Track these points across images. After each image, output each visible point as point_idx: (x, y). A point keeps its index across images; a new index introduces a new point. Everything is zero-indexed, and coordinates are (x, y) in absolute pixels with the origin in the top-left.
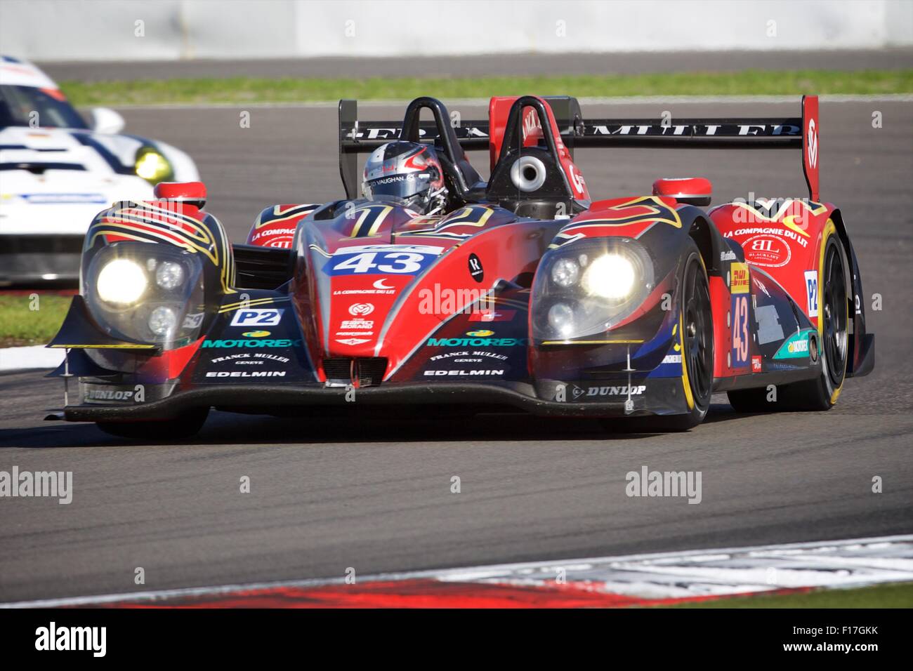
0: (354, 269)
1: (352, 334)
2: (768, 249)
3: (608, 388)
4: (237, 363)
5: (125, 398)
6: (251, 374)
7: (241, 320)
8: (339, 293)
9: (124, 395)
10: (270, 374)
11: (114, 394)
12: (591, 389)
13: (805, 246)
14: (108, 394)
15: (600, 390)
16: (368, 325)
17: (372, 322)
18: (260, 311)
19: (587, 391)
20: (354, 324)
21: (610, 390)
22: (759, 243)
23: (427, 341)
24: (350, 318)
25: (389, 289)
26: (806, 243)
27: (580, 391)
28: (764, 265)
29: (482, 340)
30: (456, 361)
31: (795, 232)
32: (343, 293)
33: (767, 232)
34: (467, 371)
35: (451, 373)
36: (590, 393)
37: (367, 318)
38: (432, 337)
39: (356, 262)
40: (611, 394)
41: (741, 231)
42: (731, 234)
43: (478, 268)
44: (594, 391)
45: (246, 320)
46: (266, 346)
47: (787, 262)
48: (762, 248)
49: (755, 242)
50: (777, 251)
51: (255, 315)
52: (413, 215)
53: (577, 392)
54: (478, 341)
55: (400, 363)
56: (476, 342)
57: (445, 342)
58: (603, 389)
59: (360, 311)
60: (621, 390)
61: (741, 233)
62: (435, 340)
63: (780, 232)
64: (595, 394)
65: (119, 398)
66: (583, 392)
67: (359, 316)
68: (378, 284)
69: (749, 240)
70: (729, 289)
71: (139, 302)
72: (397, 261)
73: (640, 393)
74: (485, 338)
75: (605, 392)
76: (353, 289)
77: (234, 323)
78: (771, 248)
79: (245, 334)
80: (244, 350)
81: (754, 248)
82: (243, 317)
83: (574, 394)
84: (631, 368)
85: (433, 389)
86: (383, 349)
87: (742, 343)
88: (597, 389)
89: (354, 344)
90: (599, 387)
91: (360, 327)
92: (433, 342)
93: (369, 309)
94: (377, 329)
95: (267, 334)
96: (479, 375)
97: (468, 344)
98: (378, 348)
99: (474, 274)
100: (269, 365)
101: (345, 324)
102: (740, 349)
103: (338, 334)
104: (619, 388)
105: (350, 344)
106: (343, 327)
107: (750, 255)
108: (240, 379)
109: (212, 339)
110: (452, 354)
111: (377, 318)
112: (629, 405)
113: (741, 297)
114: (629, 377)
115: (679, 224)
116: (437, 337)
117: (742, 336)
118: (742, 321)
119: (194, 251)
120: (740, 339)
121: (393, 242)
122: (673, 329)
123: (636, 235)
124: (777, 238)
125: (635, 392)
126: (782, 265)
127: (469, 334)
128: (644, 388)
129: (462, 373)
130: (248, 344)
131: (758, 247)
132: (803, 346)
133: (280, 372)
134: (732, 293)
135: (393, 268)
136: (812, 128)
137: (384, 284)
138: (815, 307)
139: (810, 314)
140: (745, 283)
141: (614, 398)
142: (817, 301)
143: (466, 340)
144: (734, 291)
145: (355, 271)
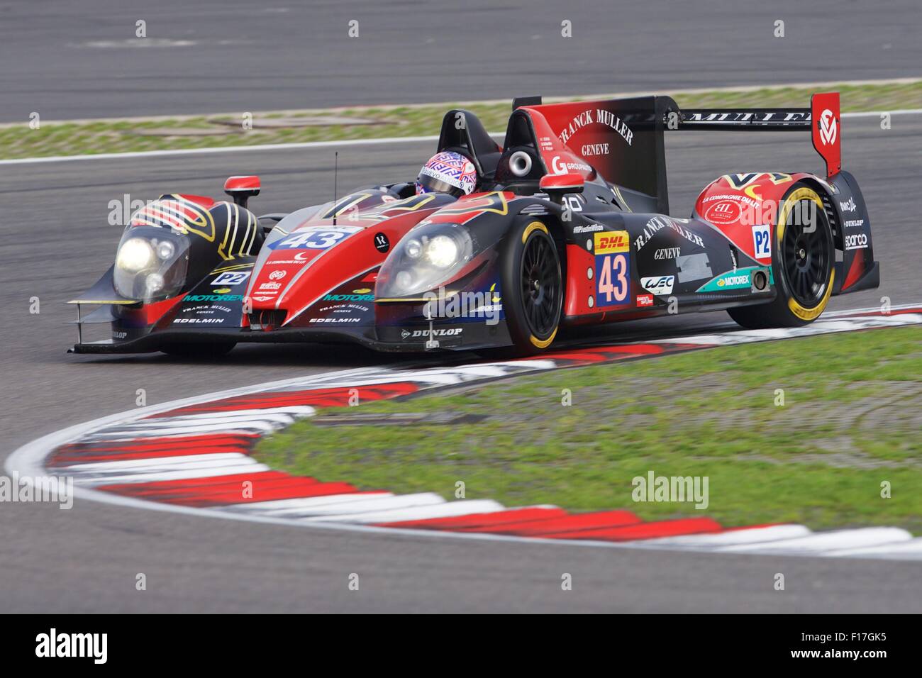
1: (264, 293)
2: (725, 211)
4: (198, 312)
5: (123, 337)
6: (202, 321)
7: (219, 281)
8: (270, 263)
9: (121, 335)
10: (213, 321)
12: (416, 332)
14: (116, 334)
15: (422, 333)
16: (277, 286)
17: (280, 284)
18: (236, 273)
19: (412, 334)
20: (268, 286)
22: (721, 206)
23: (325, 297)
24: (268, 281)
25: (303, 260)
27: (407, 333)
28: (718, 222)
29: (360, 296)
30: (335, 311)
31: (750, 198)
32: (273, 263)
33: (731, 198)
34: (337, 319)
35: (327, 320)
36: (415, 335)
37: (278, 281)
38: (329, 294)
39: (295, 240)
41: (715, 197)
42: (710, 199)
43: (384, 243)
44: (418, 334)
45: (223, 280)
47: (737, 220)
48: (721, 210)
49: (718, 207)
50: (731, 213)
51: (231, 276)
52: (388, 200)
54: (357, 295)
55: (298, 313)
56: (355, 298)
57: (336, 297)
58: (425, 331)
59: (276, 276)
60: (440, 332)
61: (714, 199)
62: (330, 296)
63: (739, 198)
64: (419, 335)
66: (409, 334)
67: (275, 279)
68: (298, 257)
69: (715, 204)
70: (592, 251)
72: (323, 239)
73: (456, 333)
74: (362, 294)
76: (280, 260)
77: (214, 283)
78: (728, 210)
79: (214, 291)
80: (209, 303)
81: (716, 210)
82: (223, 278)
83: (402, 336)
85: (303, 332)
86: (281, 304)
87: (616, 288)
88: (420, 332)
89: (264, 300)
90: (422, 330)
91: (271, 288)
92: (328, 297)
93: (282, 275)
94: (280, 290)
95: (228, 290)
96: (343, 323)
97: (350, 299)
98: (278, 303)
99: (378, 247)
101: (263, 286)
102: (612, 292)
103: (256, 293)
104: (438, 331)
105: (261, 300)
106: (261, 288)
107: (712, 216)
108: (193, 324)
109: (192, 294)
110: (335, 306)
111: (284, 282)
112: (432, 344)
113: (613, 256)
114: (431, 324)
115: (505, 212)
116: (332, 293)
117: (616, 283)
118: (615, 273)
119: (187, 233)
120: (612, 285)
121: (335, 224)
122: (491, 286)
123: (464, 221)
124: (736, 202)
125: (452, 334)
126: (733, 222)
127: (354, 291)
128: (461, 330)
129: (334, 321)
130: (211, 298)
131: (719, 210)
132: (739, 280)
133: (221, 319)
134: (596, 254)
135: (316, 244)
136: (827, 116)
137: (302, 256)
138: (766, 250)
139: (758, 256)
140: (621, 245)
141: (427, 338)
142: (769, 246)
143: (349, 296)
144: (598, 252)
145: (291, 246)
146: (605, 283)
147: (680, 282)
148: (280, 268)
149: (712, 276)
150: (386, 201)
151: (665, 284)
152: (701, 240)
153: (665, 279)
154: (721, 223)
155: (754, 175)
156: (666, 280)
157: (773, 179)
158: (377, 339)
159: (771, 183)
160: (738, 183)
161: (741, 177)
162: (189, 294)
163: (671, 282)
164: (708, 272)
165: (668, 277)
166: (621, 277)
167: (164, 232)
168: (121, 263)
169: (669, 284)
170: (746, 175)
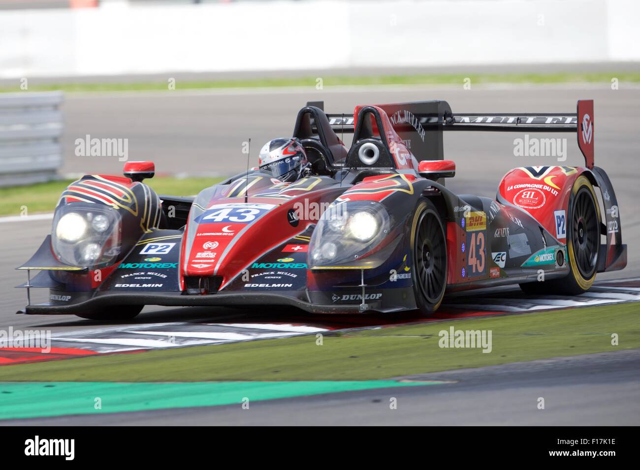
0: (214, 219)
1: (201, 261)
2: (532, 197)
3: (356, 295)
4: (136, 278)
5: (67, 300)
6: (142, 285)
7: (147, 251)
8: (201, 234)
9: (66, 298)
10: (153, 285)
11: (61, 297)
12: (344, 296)
13: (556, 195)
14: (59, 297)
15: (350, 297)
16: (212, 255)
17: (215, 254)
18: (160, 244)
19: (342, 298)
20: (204, 255)
21: (357, 297)
22: (527, 193)
23: (253, 264)
24: (203, 250)
25: (231, 233)
26: (557, 193)
27: (337, 297)
29: (285, 264)
30: (266, 278)
31: (550, 186)
32: (203, 235)
33: (533, 186)
34: (271, 284)
35: (261, 285)
36: (344, 299)
37: (213, 251)
38: (256, 262)
39: (217, 215)
40: (358, 299)
41: (518, 186)
42: (512, 188)
44: (346, 297)
45: (150, 250)
46: (156, 267)
47: (542, 205)
48: (527, 197)
49: (524, 193)
50: (537, 199)
51: (157, 247)
52: (276, 182)
53: (335, 298)
54: (282, 264)
56: (281, 266)
57: (263, 265)
58: (352, 296)
59: (210, 246)
60: (365, 297)
61: (518, 187)
62: (257, 264)
63: (540, 186)
64: (347, 299)
65: (64, 300)
66: (339, 298)
67: (209, 249)
68: (225, 229)
69: (521, 192)
70: (465, 229)
71: (80, 239)
72: (242, 214)
73: (377, 298)
74: (287, 263)
75: (353, 298)
76: (209, 233)
77: (142, 252)
78: (533, 197)
79: (146, 260)
80: (143, 270)
81: (523, 196)
82: (150, 248)
83: (333, 299)
84: (364, 283)
86: (219, 270)
87: (478, 261)
88: (348, 296)
89: (202, 267)
90: (350, 294)
91: (207, 257)
92: (256, 266)
93: (215, 245)
94: (217, 259)
95: (159, 259)
96: (277, 287)
97: (276, 267)
98: (217, 268)
99: (291, 222)
100: (155, 280)
101: (199, 255)
102: (476, 265)
103: (193, 261)
105: (199, 267)
106: (197, 257)
107: (520, 201)
108: (135, 289)
109: (125, 262)
110: (264, 273)
111: (219, 251)
112: (364, 307)
113: (477, 233)
114: (364, 289)
115: (411, 192)
116: (259, 262)
117: (479, 257)
118: (478, 247)
119: (118, 208)
120: (476, 259)
121: (246, 201)
122: (403, 257)
123: (380, 199)
124: (538, 190)
125: (374, 298)
126: (539, 207)
127: (279, 260)
128: (381, 295)
129: (267, 286)
130: (145, 266)
131: (525, 196)
132: (548, 257)
133: (160, 284)
134: (467, 231)
135: (238, 219)
136: (587, 120)
137: (229, 229)
138: (563, 232)
139: (559, 237)
140: (481, 224)
141: (360, 302)
142: (565, 229)
143: (275, 264)
144: (469, 229)
145: (215, 221)
146: (472, 257)
147: (511, 258)
148: (212, 239)
149: (530, 253)
150: (274, 183)
151: (500, 259)
152: (520, 222)
153: (500, 254)
154: (530, 208)
155: (547, 168)
156: (500, 256)
157: (564, 171)
158: (310, 301)
159: (564, 175)
160: (536, 174)
161: (538, 170)
162: (123, 263)
163: (504, 258)
164: (528, 251)
165: (502, 253)
166: (481, 252)
167: (98, 207)
168: (61, 235)
169: (503, 259)
170: (541, 168)
